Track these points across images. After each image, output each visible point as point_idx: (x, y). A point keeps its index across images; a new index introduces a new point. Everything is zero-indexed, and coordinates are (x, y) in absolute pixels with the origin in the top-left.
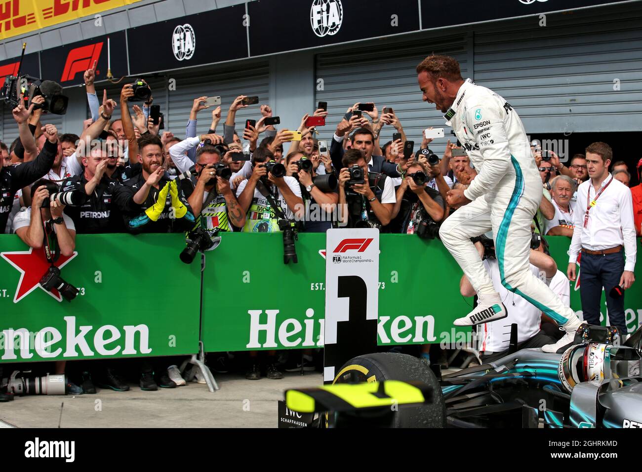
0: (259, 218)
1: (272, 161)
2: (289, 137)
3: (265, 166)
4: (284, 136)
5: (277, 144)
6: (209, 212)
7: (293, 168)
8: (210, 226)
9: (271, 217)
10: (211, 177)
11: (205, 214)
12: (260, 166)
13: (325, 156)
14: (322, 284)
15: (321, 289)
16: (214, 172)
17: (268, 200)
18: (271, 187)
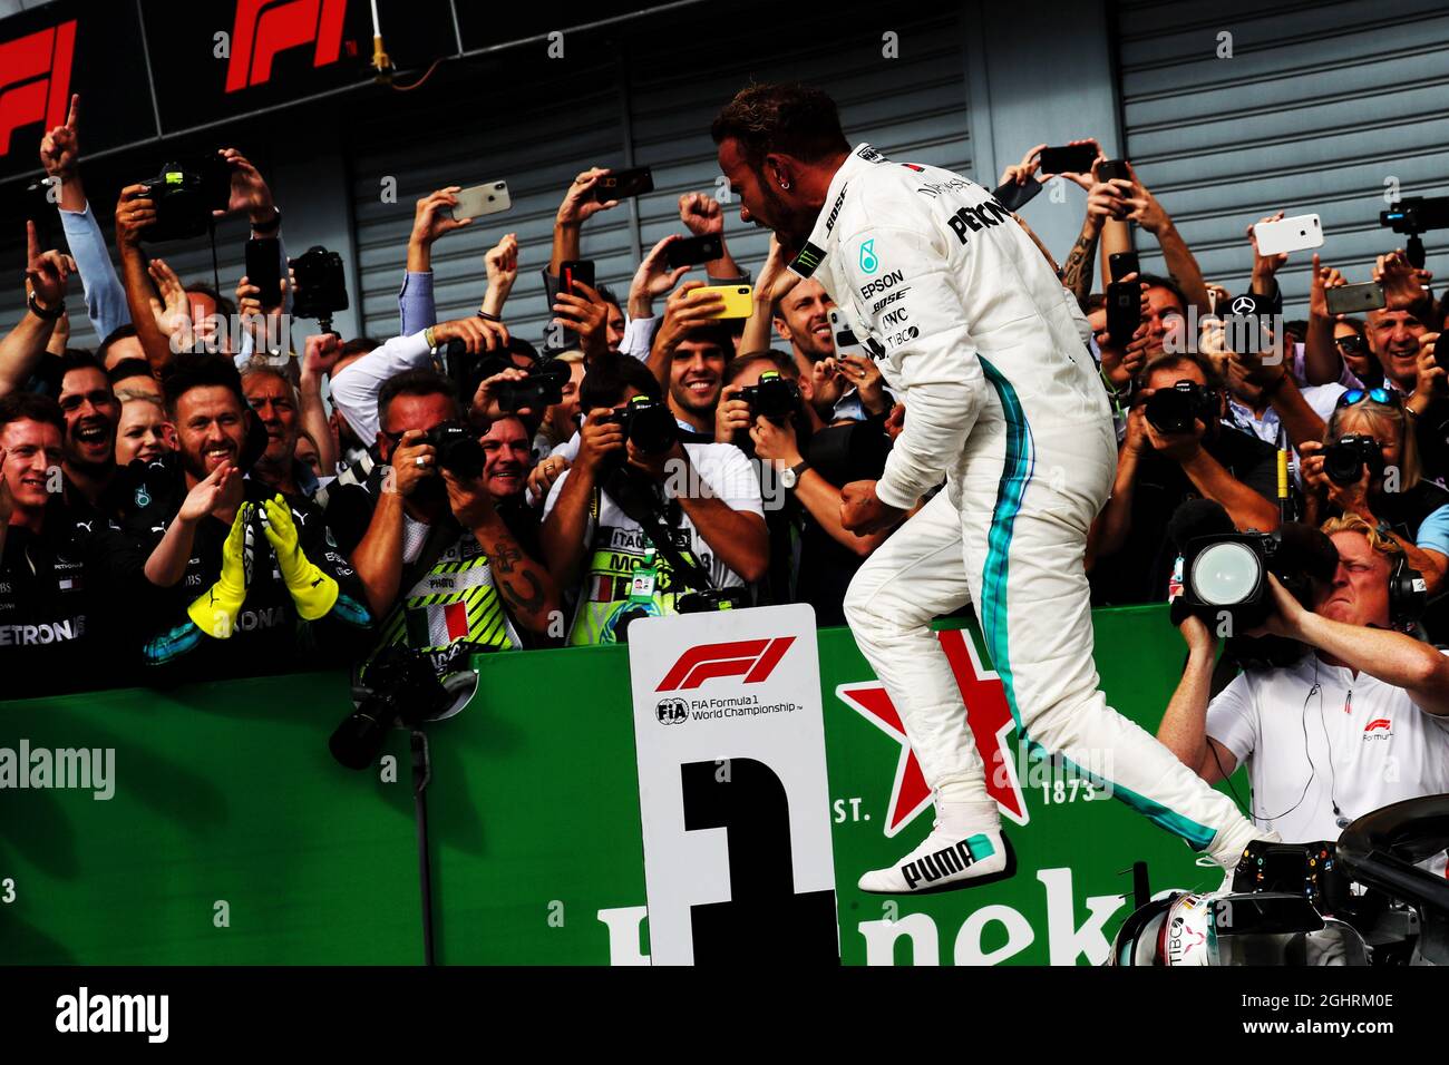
0: (621, 595)
1: (642, 398)
2: (708, 307)
3: (617, 418)
4: (690, 305)
5: (674, 334)
6: (437, 590)
7: (732, 414)
8: (441, 638)
9: (657, 587)
10: (418, 472)
11: (423, 599)
12: (600, 420)
13: (855, 359)
14: (859, 800)
15: (856, 818)
16: (428, 457)
17: (648, 533)
18: (654, 488)
